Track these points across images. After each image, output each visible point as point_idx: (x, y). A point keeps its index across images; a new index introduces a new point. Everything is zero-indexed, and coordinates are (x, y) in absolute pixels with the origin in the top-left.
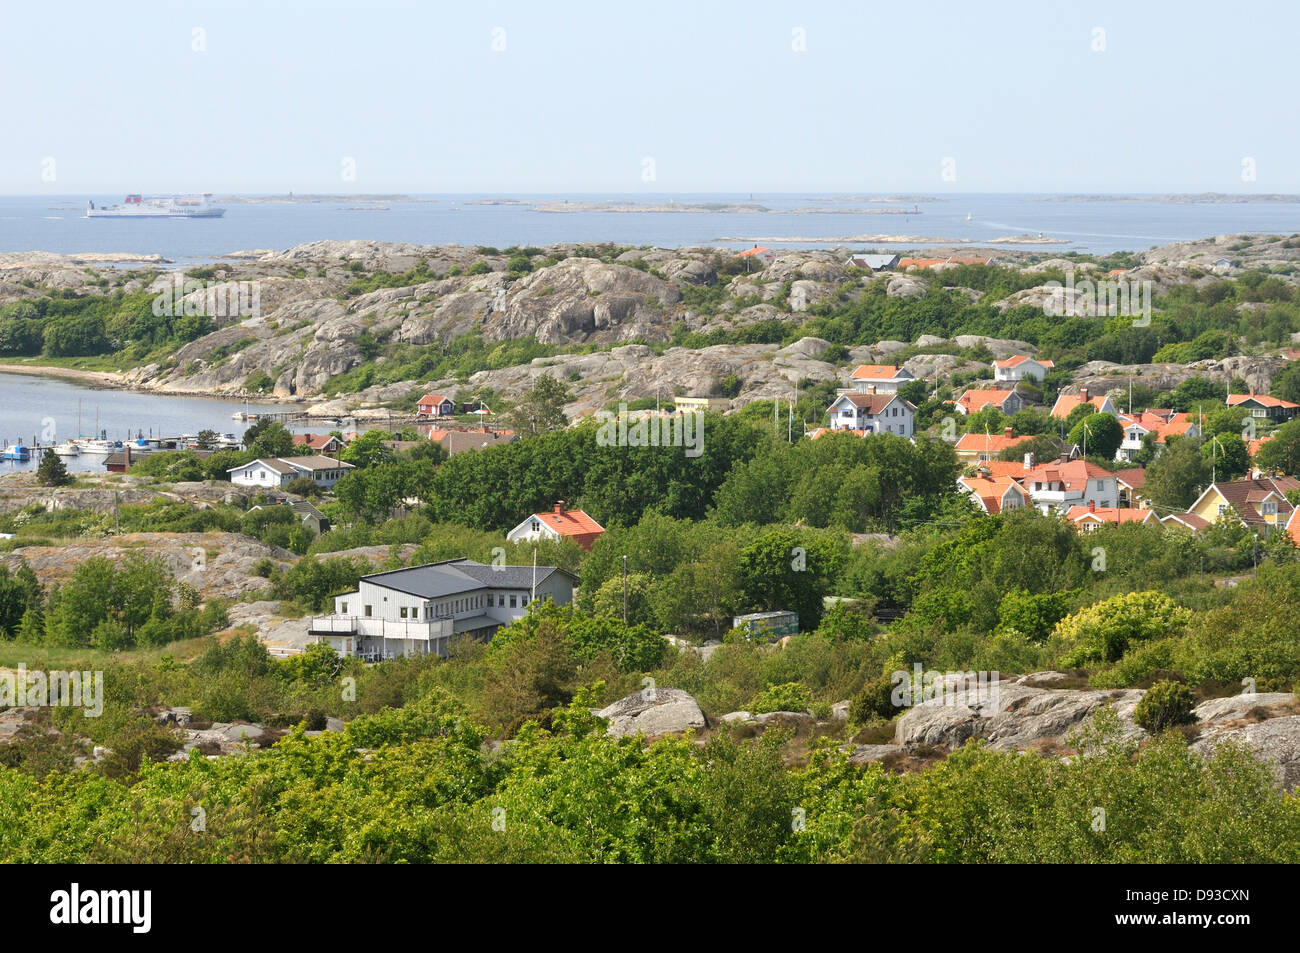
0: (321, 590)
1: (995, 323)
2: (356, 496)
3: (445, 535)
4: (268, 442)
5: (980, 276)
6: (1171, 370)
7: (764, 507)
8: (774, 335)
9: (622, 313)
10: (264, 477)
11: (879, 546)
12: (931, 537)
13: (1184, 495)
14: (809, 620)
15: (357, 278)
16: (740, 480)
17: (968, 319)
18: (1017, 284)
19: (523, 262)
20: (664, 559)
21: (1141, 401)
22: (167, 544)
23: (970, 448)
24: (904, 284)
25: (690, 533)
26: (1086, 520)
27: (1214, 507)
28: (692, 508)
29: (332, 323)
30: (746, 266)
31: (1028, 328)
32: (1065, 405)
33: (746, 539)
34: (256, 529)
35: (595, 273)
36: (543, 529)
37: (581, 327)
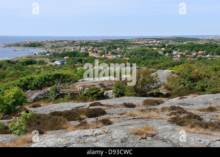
0: (54, 61)
1: (90, 45)
2: (54, 56)
3: (60, 58)
4: (48, 52)
5: (89, 42)
6: (100, 48)
7: (78, 56)
8: (77, 46)
9: (68, 44)
10: (48, 54)
11: (85, 58)
12: (88, 58)
13: (102, 55)
14: (82, 63)
15: (51, 42)
16: (77, 55)
17: (89, 45)
18: (91, 43)
19: (61, 41)
20: (73, 59)
21: (99, 49)
22: (44, 59)
23: (89, 52)
24: (84, 43)
25: (75, 58)
26: (96, 57)
27: (103, 56)
28: (74, 56)
29: (50, 45)
30: (75, 42)
31: (92, 45)
32: (94, 50)
33: (78, 58)
34: (49, 58)
35: (66, 42)
36: (65, 58)
37: (65, 45)
